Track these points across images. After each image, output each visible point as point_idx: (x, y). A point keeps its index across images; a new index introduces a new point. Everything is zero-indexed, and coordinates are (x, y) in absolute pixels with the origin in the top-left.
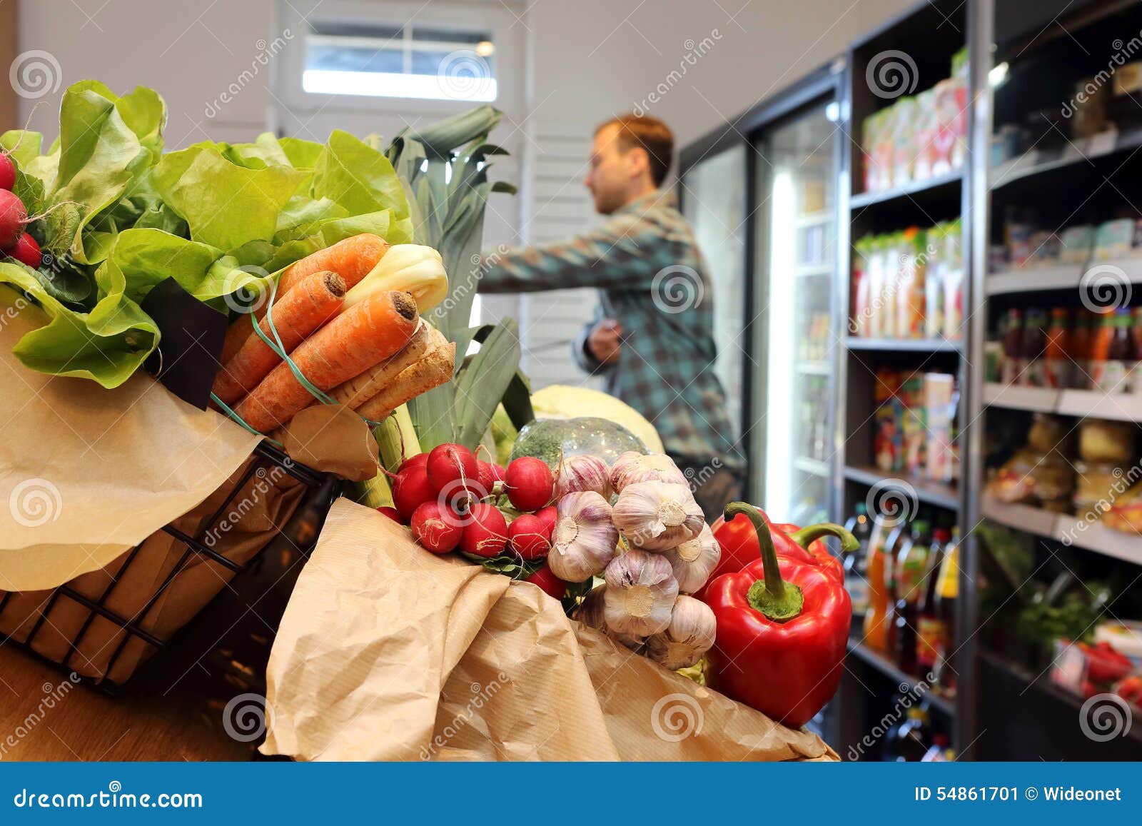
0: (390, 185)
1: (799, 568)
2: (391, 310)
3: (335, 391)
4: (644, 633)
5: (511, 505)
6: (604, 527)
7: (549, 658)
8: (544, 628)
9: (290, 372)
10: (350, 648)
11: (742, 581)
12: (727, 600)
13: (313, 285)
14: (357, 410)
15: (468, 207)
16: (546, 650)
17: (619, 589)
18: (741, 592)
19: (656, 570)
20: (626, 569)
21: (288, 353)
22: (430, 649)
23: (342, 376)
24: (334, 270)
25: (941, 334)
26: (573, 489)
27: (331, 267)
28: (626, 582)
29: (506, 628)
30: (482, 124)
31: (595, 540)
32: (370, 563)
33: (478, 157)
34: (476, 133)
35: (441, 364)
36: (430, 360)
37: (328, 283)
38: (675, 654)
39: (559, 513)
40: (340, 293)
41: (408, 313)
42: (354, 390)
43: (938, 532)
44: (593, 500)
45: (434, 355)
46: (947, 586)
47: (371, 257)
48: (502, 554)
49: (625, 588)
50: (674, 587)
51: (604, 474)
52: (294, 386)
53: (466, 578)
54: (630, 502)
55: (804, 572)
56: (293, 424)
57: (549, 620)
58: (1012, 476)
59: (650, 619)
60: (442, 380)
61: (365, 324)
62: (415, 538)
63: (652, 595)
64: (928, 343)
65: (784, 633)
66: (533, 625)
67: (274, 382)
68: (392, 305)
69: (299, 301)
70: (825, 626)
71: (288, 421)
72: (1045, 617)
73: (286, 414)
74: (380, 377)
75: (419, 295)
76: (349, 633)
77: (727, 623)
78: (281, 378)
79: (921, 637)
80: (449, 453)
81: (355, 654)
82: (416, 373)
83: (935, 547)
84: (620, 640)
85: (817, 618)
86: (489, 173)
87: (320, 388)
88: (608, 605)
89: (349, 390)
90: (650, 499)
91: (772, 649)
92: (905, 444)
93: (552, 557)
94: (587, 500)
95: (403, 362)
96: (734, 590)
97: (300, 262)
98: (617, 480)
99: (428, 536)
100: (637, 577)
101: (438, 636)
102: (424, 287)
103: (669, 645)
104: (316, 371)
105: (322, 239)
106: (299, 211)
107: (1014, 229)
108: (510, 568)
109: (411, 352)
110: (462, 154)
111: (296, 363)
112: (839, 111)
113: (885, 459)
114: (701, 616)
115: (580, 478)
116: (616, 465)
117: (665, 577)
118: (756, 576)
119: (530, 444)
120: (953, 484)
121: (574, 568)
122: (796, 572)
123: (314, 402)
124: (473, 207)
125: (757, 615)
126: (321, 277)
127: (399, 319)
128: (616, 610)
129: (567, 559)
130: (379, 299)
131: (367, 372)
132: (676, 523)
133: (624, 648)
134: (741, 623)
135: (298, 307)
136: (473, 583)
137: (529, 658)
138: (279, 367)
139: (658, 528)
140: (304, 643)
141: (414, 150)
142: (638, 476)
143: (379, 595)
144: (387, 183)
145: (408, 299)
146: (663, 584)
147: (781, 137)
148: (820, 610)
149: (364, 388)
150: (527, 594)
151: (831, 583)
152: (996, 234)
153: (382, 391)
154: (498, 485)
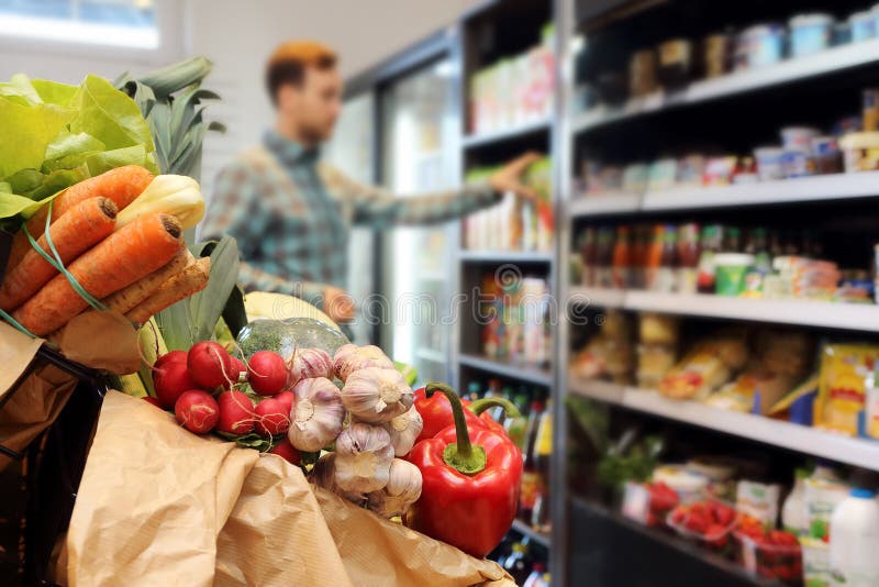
0: (135, 124)
1: (480, 433)
2: (162, 230)
3: (107, 299)
4: (368, 490)
5: (252, 392)
6: (335, 406)
7: (295, 515)
8: (289, 491)
9: (68, 283)
10: (139, 516)
11: (437, 445)
12: (427, 461)
13: (89, 209)
14: (126, 314)
15: (190, 143)
16: (291, 508)
17: (350, 456)
18: (437, 453)
19: (378, 439)
20: (354, 439)
21: (66, 266)
22: (205, 512)
23: (115, 286)
24: (106, 196)
25: (535, 247)
26: (304, 376)
27: (101, 192)
28: (354, 449)
29: (257, 493)
30: (198, 72)
31: (328, 417)
32: (146, 444)
33: (194, 101)
34: (193, 79)
35: (199, 276)
36: (189, 272)
37: (103, 207)
38: (391, 506)
39: (296, 397)
40: (112, 215)
41: (175, 232)
42: (124, 298)
43: (535, 404)
44: (325, 385)
45: (192, 268)
46: (543, 445)
47: (138, 185)
48: (253, 432)
49: (355, 455)
50: (391, 453)
51: (328, 363)
52: (71, 295)
53: (225, 452)
54: (357, 385)
55: (484, 436)
56: (69, 328)
57: (293, 484)
58: (590, 357)
59: (374, 479)
60: (198, 288)
61: (138, 242)
62: (179, 422)
63: (375, 459)
64: (525, 254)
65: (476, 484)
66: (279, 489)
67: (53, 291)
68: (162, 226)
69: (77, 222)
70: (506, 478)
71: (64, 325)
72: (616, 466)
73: (63, 320)
74: (148, 287)
75: (182, 217)
76: (138, 503)
77: (431, 479)
78: (59, 289)
79: (524, 488)
80: (207, 350)
81: (144, 521)
82: (177, 283)
83: (533, 416)
84: (347, 497)
85: (498, 470)
86: (204, 114)
87: (94, 297)
88: (338, 469)
89: (120, 298)
90: (373, 382)
91: (467, 498)
92: (506, 334)
93: (292, 432)
94: (319, 385)
95: (168, 273)
96: (432, 451)
97: (71, 189)
98: (340, 367)
99: (192, 420)
100: (363, 445)
101: (210, 502)
102: (185, 212)
103: (386, 499)
104: (90, 282)
105: (87, 170)
106: (60, 144)
107: (590, 166)
108: (259, 443)
109: (175, 265)
110: (182, 98)
111: (75, 275)
112: (450, 69)
113: (491, 348)
114: (411, 474)
115: (310, 367)
116: (337, 356)
117: (385, 444)
118: (447, 441)
119: (255, 341)
120: (546, 366)
121: (312, 440)
122: (478, 437)
123: (89, 308)
124: (194, 143)
125: (452, 471)
126: (96, 201)
127: (169, 238)
128: (346, 473)
129: (305, 433)
130: (151, 221)
131: (136, 283)
132: (394, 401)
133: (350, 504)
134: (441, 477)
135: (76, 227)
136: (231, 457)
137: (278, 516)
138: (56, 279)
139: (381, 405)
140: (99, 515)
141: (145, 93)
142: (357, 365)
143: (157, 471)
144: (134, 122)
145: (175, 221)
146: (383, 450)
147: (404, 88)
148: (500, 464)
149: (133, 296)
150: (273, 464)
151: (506, 443)
152: (578, 169)
153: (148, 298)
154: (243, 375)
